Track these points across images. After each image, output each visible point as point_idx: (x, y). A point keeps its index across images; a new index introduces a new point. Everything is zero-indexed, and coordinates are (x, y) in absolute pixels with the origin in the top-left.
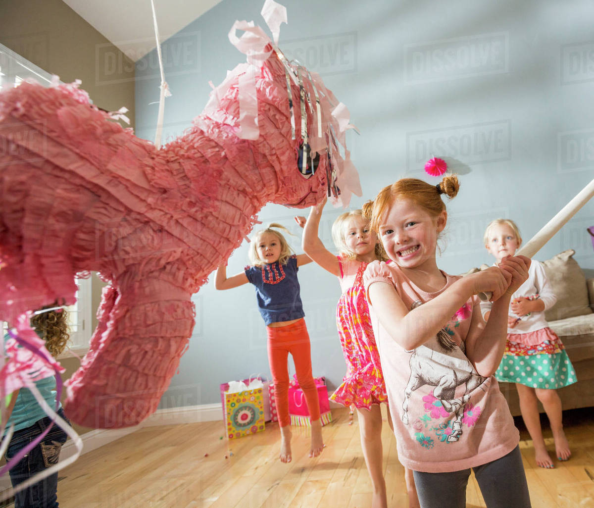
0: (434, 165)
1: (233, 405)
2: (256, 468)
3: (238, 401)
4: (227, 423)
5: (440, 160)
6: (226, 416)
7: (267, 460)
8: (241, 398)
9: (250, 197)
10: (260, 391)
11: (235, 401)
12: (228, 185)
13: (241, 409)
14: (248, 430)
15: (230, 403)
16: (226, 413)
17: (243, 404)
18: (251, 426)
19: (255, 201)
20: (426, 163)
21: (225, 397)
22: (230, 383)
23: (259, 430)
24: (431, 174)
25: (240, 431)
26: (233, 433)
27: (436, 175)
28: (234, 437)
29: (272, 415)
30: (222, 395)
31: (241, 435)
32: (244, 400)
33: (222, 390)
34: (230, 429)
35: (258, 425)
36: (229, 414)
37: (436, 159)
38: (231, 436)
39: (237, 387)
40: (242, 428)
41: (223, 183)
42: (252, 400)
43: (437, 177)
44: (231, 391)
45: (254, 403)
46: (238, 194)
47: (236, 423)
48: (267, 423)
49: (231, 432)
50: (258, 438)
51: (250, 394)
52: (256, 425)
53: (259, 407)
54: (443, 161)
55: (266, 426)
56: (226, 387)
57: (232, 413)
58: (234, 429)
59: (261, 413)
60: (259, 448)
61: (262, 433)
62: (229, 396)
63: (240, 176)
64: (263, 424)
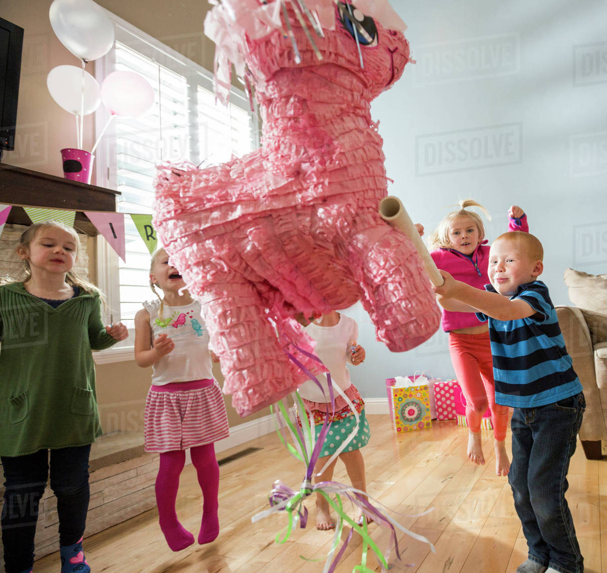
1: (400, 400)
2: (428, 461)
3: (405, 396)
4: (394, 417)
6: (394, 411)
7: (437, 455)
8: (408, 393)
9: (352, 111)
10: (426, 388)
11: (402, 396)
12: (328, 120)
13: (408, 404)
14: (414, 425)
15: (397, 397)
16: (393, 407)
17: (409, 399)
18: (419, 421)
19: (358, 111)
21: (392, 391)
22: (396, 378)
23: (425, 427)
25: (407, 426)
26: (401, 427)
28: (402, 430)
29: (437, 414)
30: (389, 390)
31: (409, 430)
32: (411, 396)
33: (387, 384)
34: (398, 423)
35: (425, 422)
36: (396, 408)
38: (399, 430)
39: (403, 382)
40: (408, 423)
41: (323, 122)
42: (418, 396)
44: (397, 386)
45: (420, 399)
46: (342, 119)
47: (404, 417)
48: (434, 420)
49: (399, 426)
50: (425, 434)
51: (417, 390)
52: (422, 421)
53: (425, 404)
55: (433, 424)
56: (392, 382)
57: (400, 408)
58: (401, 423)
59: (428, 410)
60: (428, 443)
61: (428, 429)
62: (396, 390)
63: (327, 103)
64: (430, 421)
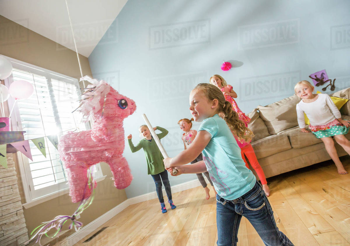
0: (225, 66)
5: (227, 62)
20: (221, 65)
24: (225, 70)
27: (227, 70)
37: (225, 63)
43: (228, 71)
54: (229, 63)
